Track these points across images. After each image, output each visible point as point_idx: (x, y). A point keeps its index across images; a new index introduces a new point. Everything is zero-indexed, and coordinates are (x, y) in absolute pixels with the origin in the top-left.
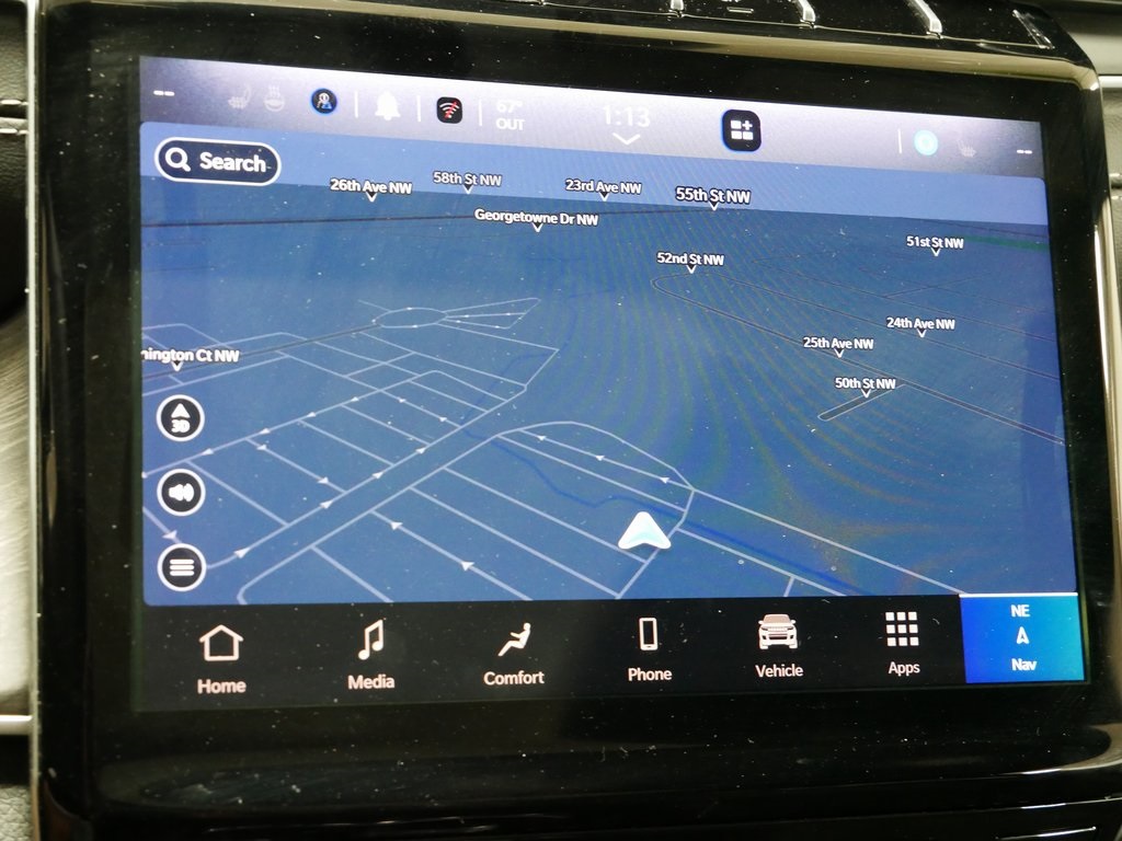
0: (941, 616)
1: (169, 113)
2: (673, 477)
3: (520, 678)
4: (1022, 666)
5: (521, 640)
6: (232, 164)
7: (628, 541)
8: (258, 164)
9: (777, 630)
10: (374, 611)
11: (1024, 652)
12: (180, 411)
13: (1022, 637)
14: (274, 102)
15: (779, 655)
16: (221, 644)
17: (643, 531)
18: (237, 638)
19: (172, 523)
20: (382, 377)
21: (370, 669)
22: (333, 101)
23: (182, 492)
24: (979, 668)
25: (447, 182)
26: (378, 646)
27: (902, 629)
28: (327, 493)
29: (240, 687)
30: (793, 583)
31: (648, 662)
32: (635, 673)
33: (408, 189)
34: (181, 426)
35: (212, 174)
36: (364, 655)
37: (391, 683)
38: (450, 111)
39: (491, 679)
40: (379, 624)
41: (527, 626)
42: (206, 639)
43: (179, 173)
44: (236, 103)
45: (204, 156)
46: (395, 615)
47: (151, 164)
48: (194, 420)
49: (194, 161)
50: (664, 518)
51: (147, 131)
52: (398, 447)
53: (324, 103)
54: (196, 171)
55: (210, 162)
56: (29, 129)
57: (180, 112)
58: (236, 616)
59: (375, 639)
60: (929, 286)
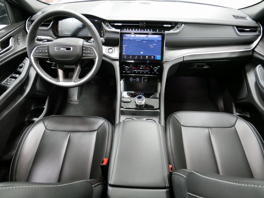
0: (154, 57)
1: (124, 36)
2: (143, 50)
4: (158, 59)
5: (136, 57)
7: (141, 53)
8: (127, 38)
9: (147, 57)
10: (131, 55)
12: (124, 48)
15: (147, 58)
17: (142, 53)
20: (132, 46)
23: (124, 51)
24: (156, 59)
25: (135, 39)
27: (152, 57)
28: (129, 51)
29: (126, 58)
30: (148, 55)
31: (141, 58)
33: (133, 39)
38: (135, 36)
44: (127, 36)
46: (132, 55)
47: (123, 38)
50: (143, 52)
52: (132, 49)
56: (119, 37)
57: (125, 36)
58: (126, 55)
59: (131, 56)
60: (155, 43)
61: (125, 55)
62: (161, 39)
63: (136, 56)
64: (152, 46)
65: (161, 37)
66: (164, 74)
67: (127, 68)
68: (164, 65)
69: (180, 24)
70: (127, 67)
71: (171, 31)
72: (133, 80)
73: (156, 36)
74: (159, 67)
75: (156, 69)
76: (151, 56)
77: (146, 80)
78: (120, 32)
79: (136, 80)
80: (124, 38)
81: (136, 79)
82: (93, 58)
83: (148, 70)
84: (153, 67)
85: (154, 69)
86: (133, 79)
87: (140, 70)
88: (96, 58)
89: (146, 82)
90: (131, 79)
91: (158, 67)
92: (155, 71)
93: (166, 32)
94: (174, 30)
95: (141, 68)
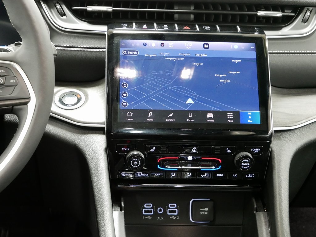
0: (237, 114)
1: (124, 47)
2: (195, 94)
3: (171, 120)
4: (250, 121)
5: (171, 115)
6: (132, 53)
7: (187, 102)
8: (136, 53)
9: (210, 115)
10: (150, 111)
11: (250, 120)
12: (125, 84)
13: (250, 117)
14: (138, 45)
15: (210, 118)
16: (130, 114)
17: (190, 101)
18: (132, 113)
19: (123, 99)
20: (152, 80)
21: (150, 118)
22: (146, 44)
23: (124, 95)
24: (242, 121)
25: (161, 54)
26: (151, 115)
27: (230, 116)
28: (144, 95)
29: (132, 120)
30: (213, 109)
31: (190, 119)
32: (188, 120)
33: (156, 55)
34: (125, 86)
35: (130, 54)
36: (149, 116)
37: (153, 120)
38: (162, 45)
39: (167, 120)
40: (151, 112)
41: (172, 113)
42: (128, 113)
43: (125, 54)
44: (133, 45)
45: (128, 52)
46: (154, 111)
47: (121, 53)
48: (126, 86)
49: (127, 53)
50: (193, 99)
51: (121, 49)
52: (154, 89)
53: (145, 45)
54: (127, 54)
55: (129, 53)
56: (106, 50)
58: (132, 111)
59: (151, 114)
60: (235, 67)
61: (128, 110)
62: (253, 55)
63: (170, 112)
64: (224, 78)
65: (252, 50)
66: (279, 177)
67: (138, 156)
68: (275, 145)
69: (311, 8)
70: (135, 153)
71: (286, 31)
72: (156, 212)
73: (236, 46)
74: (256, 150)
75: (247, 157)
76: (225, 113)
77: (206, 209)
78: (106, 33)
79: (165, 212)
80: (122, 51)
81: (165, 206)
82: (13, 105)
83: (216, 164)
84: (236, 151)
85: (237, 157)
86: (155, 206)
87: (187, 162)
88: (26, 104)
89: (204, 218)
90: (148, 206)
91: (252, 153)
92: (246, 165)
93: (269, 34)
94: (292, 29)
95: (190, 158)
